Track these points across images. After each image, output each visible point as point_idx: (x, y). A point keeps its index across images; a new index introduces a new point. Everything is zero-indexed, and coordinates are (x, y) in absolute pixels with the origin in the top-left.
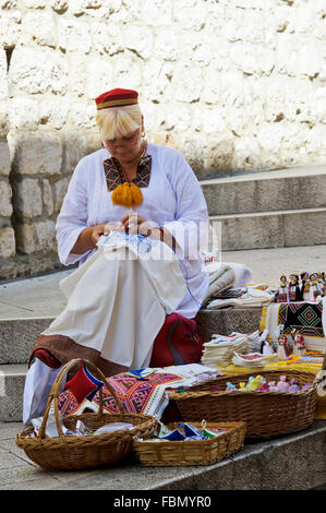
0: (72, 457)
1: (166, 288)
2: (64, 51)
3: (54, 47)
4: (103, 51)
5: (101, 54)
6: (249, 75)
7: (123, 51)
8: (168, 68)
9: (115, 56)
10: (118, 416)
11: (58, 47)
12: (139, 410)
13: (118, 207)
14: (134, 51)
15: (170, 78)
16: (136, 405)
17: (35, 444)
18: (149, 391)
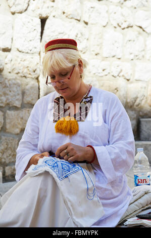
1: (80, 209)
2: (86, 23)
3: (79, 21)
4: (116, 26)
5: (115, 27)
7: (132, 27)
9: (126, 30)
11: (82, 20)
13: (60, 135)
14: (141, 27)
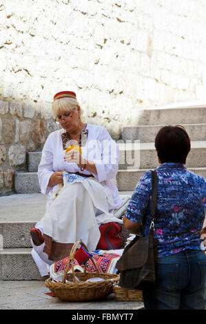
0: (80, 294)
5: (11, 71)
6: (81, 88)
7: (21, 70)
8: (43, 81)
9: (18, 73)
10: (95, 274)
12: (105, 271)
14: (27, 71)
15: (43, 87)
16: (102, 269)
17: (59, 286)
18: (109, 262)
